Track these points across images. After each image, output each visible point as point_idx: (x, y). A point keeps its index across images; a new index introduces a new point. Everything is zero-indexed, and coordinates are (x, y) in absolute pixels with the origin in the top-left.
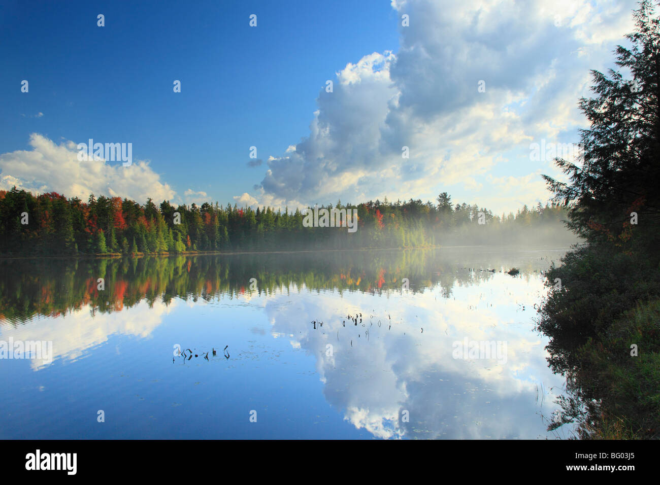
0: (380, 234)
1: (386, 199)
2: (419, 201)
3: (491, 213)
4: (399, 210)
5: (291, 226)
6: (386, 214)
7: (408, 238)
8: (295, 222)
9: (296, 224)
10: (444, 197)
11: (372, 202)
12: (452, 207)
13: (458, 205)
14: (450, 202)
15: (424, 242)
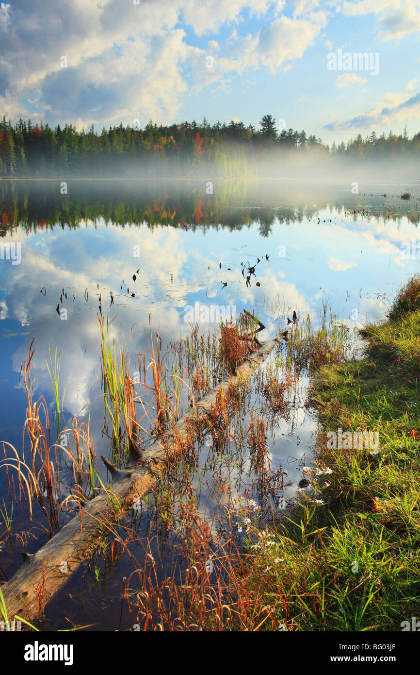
2: (241, 124)
3: (320, 141)
4: (219, 133)
6: (206, 138)
10: (268, 121)
11: (188, 123)
12: (276, 132)
14: (274, 126)
15: (246, 173)
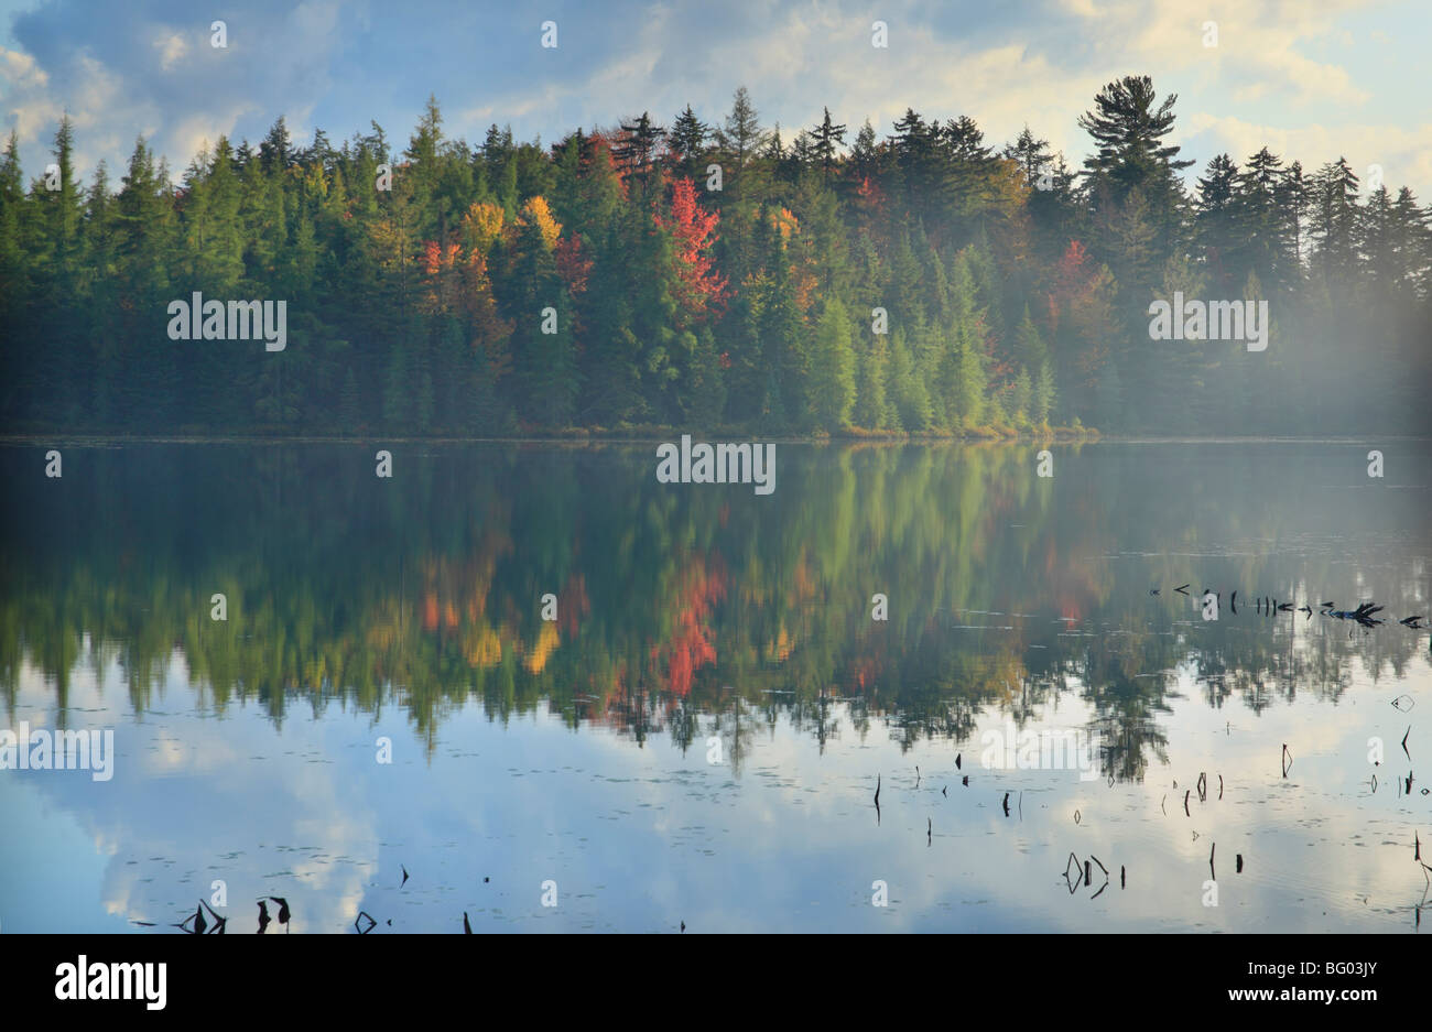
0: (692, 339)
1: (741, 111)
2: (964, 132)
4: (828, 184)
5: (91, 262)
6: (741, 208)
7: (878, 376)
8: (121, 236)
9: (126, 249)
11: (654, 123)
12: (1178, 173)
13: (1222, 163)
14: (1166, 141)
15: (978, 405)
